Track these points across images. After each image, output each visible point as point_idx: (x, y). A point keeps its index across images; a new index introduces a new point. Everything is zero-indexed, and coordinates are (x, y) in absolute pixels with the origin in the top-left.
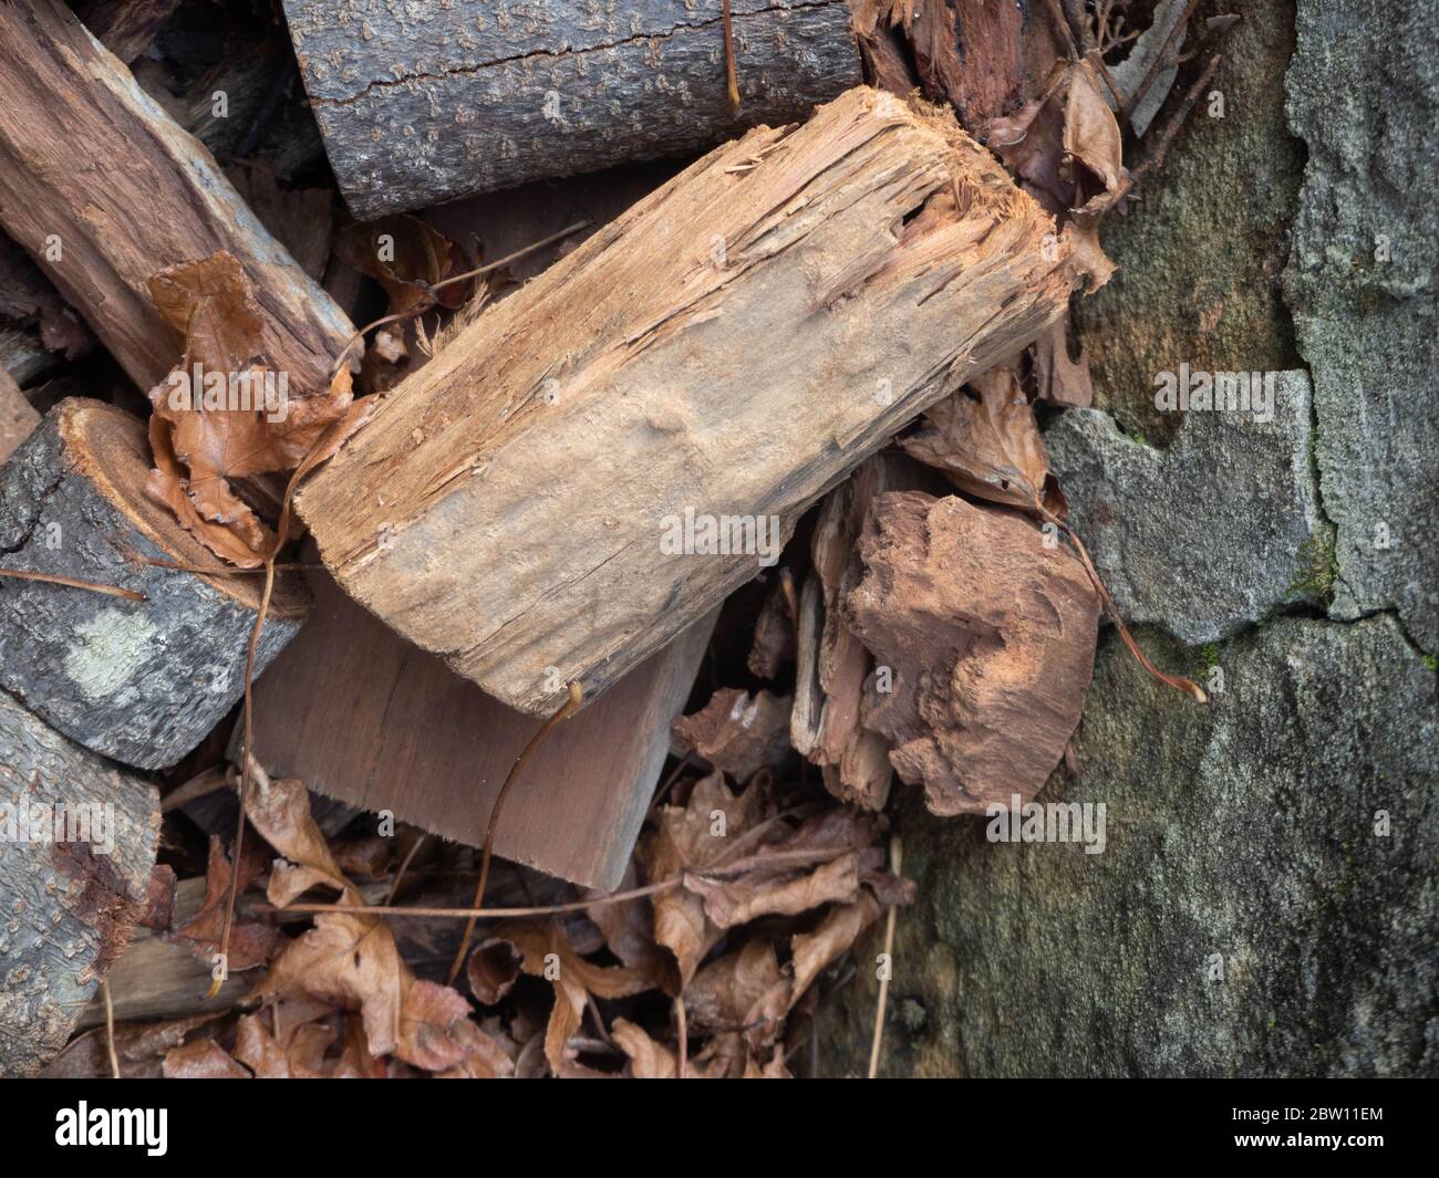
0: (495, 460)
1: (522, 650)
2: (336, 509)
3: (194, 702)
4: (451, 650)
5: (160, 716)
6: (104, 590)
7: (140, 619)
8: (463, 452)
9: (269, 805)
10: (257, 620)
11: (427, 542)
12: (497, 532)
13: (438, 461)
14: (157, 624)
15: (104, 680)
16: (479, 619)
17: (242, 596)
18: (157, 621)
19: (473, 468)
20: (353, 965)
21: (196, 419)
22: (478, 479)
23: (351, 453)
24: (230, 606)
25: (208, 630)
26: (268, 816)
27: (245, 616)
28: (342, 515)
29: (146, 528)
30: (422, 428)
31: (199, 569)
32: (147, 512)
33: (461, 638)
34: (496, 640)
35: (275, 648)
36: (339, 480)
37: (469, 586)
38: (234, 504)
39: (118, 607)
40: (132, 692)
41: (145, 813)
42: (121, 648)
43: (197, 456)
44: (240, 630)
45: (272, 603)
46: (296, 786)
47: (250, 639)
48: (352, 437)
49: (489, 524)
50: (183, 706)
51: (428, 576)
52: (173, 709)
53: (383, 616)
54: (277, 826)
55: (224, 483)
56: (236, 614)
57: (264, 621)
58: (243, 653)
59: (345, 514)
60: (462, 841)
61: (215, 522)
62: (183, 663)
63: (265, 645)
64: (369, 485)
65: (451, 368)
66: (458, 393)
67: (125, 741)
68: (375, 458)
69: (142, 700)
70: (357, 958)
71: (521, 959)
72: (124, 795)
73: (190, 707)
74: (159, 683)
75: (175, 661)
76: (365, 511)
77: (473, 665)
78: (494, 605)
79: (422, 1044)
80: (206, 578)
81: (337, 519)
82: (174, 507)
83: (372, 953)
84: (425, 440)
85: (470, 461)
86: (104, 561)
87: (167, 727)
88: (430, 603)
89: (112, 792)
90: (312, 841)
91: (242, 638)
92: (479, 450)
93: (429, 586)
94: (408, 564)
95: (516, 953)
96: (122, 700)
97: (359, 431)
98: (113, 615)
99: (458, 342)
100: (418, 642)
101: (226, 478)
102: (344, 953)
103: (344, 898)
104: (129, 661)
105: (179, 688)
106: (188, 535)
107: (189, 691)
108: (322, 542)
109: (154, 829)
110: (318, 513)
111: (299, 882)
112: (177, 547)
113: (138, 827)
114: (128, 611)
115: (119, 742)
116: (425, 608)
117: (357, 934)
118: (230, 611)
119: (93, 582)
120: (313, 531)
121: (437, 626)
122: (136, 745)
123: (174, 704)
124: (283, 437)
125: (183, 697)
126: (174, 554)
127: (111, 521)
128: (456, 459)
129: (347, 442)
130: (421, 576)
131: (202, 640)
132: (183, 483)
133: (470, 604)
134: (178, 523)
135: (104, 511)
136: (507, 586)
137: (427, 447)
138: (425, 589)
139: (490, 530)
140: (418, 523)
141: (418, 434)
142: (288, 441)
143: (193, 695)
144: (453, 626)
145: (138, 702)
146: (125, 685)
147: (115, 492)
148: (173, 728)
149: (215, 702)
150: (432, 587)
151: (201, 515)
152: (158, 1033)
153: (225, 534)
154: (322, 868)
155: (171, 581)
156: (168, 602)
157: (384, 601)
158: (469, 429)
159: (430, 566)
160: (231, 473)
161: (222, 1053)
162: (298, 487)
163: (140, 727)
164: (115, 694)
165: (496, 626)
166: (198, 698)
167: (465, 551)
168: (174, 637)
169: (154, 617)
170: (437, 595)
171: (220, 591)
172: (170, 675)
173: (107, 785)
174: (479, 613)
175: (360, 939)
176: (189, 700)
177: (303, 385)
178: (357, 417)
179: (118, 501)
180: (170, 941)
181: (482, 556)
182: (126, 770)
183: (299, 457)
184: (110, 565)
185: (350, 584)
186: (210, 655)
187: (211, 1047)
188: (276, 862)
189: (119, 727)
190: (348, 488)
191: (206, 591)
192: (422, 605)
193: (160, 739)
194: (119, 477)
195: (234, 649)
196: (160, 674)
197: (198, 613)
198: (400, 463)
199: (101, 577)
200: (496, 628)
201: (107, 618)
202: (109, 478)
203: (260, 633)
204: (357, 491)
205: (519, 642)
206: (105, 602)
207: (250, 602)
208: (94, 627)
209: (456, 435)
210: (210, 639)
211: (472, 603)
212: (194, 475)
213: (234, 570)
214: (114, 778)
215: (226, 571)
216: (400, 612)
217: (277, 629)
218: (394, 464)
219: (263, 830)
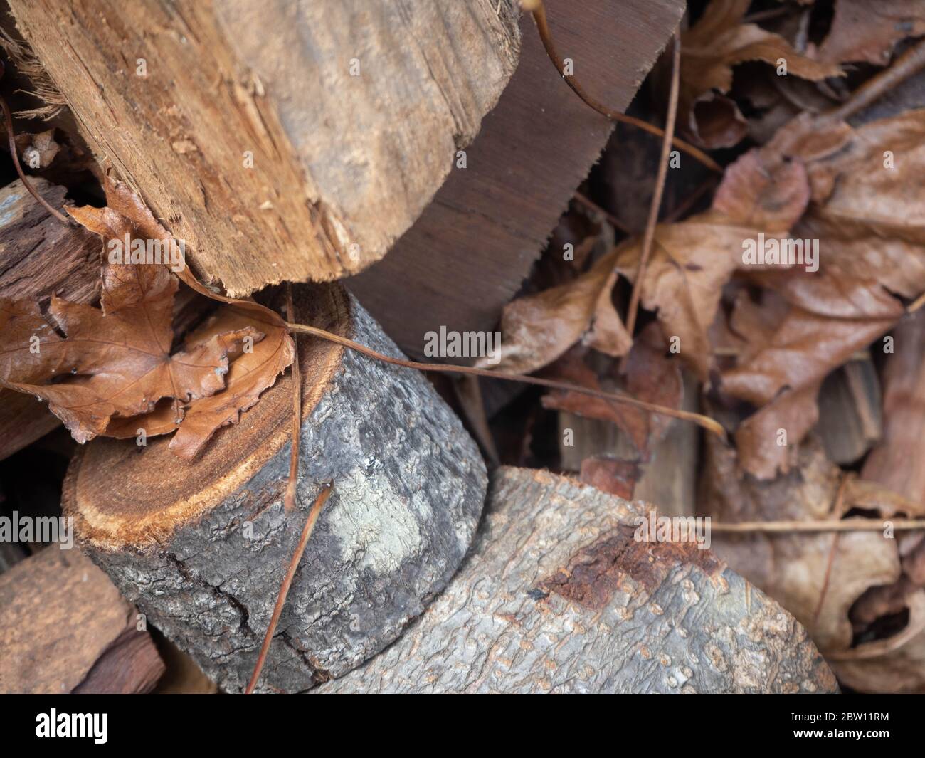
0: (251, 64)
1: (458, 60)
2: (254, 253)
3: (428, 426)
4: (453, 145)
5: (441, 465)
6: (310, 527)
7: (344, 487)
8: (225, 100)
9: (530, 347)
10: (354, 350)
11: (334, 160)
12: (332, 74)
13: (227, 129)
14: (352, 467)
15: (402, 530)
16: (424, 107)
17: (327, 365)
18: (349, 467)
19: (254, 95)
20: (700, 274)
21: (102, 381)
22: (271, 90)
23: (177, 220)
24: (340, 382)
25: (363, 408)
26: (541, 349)
27: (349, 363)
28: (266, 249)
29: (243, 471)
30: (173, 140)
31: (298, 414)
32: (219, 462)
33: (442, 131)
34: (448, 90)
35: (375, 327)
36: (217, 243)
37: (388, 115)
38: (206, 351)
39: (329, 511)
40: (417, 498)
41: (537, 489)
42: (373, 510)
43: (145, 384)
44: (363, 371)
45: (331, 327)
46: (511, 312)
47: (372, 359)
48: (155, 216)
49: (322, 82)
50: (432, 440)
51: (372, 164)
52: (436, 451)
53: (409, 224)
54: (552, 340)
55: (176, 357)
56: (348, 375)
57: (354, 342)
58: (384, 367)
59: (267, 246)
60: (603, 143)
61: (227, 376)
62: (392, 438)
63: (376, 341)
64: (234, 212)
65: (93, 90)
66: (137, 91)
67: (464, 507)
68: (198, 199)
69: (426, 488)
70: (694, 268)
71: (715, 91)
72: (518, 511)
73: (433, 429)
74: (411, 467)
75: (391, 448)
76: (271, 222)
77: (470, 120)
78: (411, 87)
79: (778, 207)
80: (307, 406)
81: (270, 255)
82: (213, 428)
83: (687, 251)
84: (191, 139)
85: (242, 95)
86: (276, 523)
87: (451, 458)
88: (402, 165)
89: (514, 527)
90: (567, 301)
91: (371, 368)
92: (230, 83)
93: (384, 165)
94: (355, 186)
95: (707, 97)
96: (425, 510)
97: (149, 206)
98: (336, 516)
99: (60, 75)
100: (440, 183)
101: (172, 353)
102: (686, 282)
103: (628, 273)
104: (387, 502)
105: (416, 444)
106: (245, 416)
107: (419, 432)
108: (297, 277)
109: (557, 482)
110: (252, 273)
111: (609, 319)
112: (267, 436)
113: (556, 502)
114: (335, 500)
115: (465, 514)
116: (406, 172)
117: (668, 265)
118: (345, 381)
119: (299, 537)
120: (275, 282)
121: (426, 159)
122: (467, 496)
123: (431, 449)
124: (144, 293)
125: (425, 439)
126: (277, 441)
127: (232, 511)
128: (233, 110)
129: (160, 222)
130: (372, 174)
131: (372, 417)
132: (177, 407)
133: (407, 116)
134: (230, 425)
135: (219, 517)
136: (391, 69)
137: (202, 138)
138: (387, 170)
139: (329, 81)
140: (311, 168)
141: (181, 147)
142: (150, 288)
143: (422, 427)
144: (429, 140)
145: (428, 493)
146: (410, 507)
147: (194, 499)
148: (452, 451)
149: (427, 400)
150: (386, 161)
151: (218, 393)
152: (719, 477)
153: (241, 367)
154: (595, 295)
155: (309, 450)
156: (330, 454)
157: (394, 221)
158: (194, 88)
159: (362, 160)
160: (167, 349)
161: (757, 417)
162: (203, 283)
163: (451, 491)
164: (418, 518)
165: (432, 87)
166: (425, 422)
167: (350, 116)
168: (366, 447)
169: (344, 470)
170: (393, 154)
171: (323, 391)
172: (404, 454)
173: (507, 529)
174: (418, 107)
175: (673, 263)
176: (428, 432)
177: (78, 258)
178: (131, 205)
179: (206, 498)
180: (648, 461)
181: (357, 95)
182: (489, 507)
183: (168, 276)
184: (282, 517)
185: (369, 259)
186: (385, 408)
187: (749, 428)
188: (585, 343)
189: (451, 513)
190: (228, 236)
191: (323, 410)
192: (403, 175)
193: (462, 465)
194: (171, 486)
195: (381, 378)
196: (402, 466)
197: (345, 419)
198: (216, 173)
199: (294, 529)
200: (435, 88)
201: (339, 524)
202: (175, 501)
203: (366, 347)
204: (238, 226)
205: (451, 61)
206: (323, 526)
207: (333, 357)
208: (347, 538)
209: (196, 103)
210: (372, 407)
211: (406, 114)
212: (168, 393)
213: (295, 370)
214: (498, 520)
215: (296, 377)
216: (408, 202)
217: (361, 326)
218: (214, 179)
219: (553, 354)
